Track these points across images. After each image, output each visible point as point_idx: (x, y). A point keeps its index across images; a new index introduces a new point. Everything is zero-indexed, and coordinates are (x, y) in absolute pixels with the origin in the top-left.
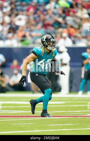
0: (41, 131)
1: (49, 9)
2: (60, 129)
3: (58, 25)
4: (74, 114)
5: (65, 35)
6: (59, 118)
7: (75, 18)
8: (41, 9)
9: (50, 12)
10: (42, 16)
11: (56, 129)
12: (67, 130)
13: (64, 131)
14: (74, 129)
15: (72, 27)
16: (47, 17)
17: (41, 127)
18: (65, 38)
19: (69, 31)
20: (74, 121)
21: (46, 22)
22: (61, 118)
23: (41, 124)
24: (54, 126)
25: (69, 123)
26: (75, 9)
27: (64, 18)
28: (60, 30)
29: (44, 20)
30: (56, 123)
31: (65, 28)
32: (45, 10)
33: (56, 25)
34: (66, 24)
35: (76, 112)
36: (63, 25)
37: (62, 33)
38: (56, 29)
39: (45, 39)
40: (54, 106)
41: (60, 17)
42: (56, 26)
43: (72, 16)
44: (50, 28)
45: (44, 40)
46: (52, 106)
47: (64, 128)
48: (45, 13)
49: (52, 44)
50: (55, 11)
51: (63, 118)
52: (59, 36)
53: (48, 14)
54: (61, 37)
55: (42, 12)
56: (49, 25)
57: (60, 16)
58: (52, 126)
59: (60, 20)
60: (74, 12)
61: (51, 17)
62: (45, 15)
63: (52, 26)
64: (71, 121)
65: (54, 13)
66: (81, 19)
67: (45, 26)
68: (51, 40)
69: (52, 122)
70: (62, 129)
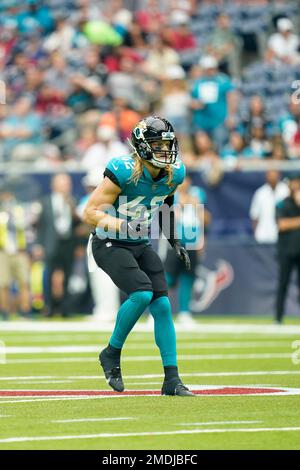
0: (31, 439)
1: (55, 51)
2: (91, 433)
3: (85, 100)
4: (134, 386)
5: (107, 132)
6: (88, 397)
7: (137, 81)
8: (30, 49)
9: (59, 60)
10: (33, 74)
11: (79, 432)
12: (115, 435)
13: (105, 438)
14: (135, 434)
15: (129, 107)
16: (49, 76)
17: (31, 427)
18: (106, 143)
19: (118, 119)
20: (137, 408)
21: (47, 92)
22: (97, 397)
23: (31, 418)
24: (70, 425)
25: (118, 415)
26: (140, 51)
27: (104, 79)
28: (92, 117)
29: (39, 86)
30: (78, 413)
31: (108, 109)
32: (43, 54)
33: (79, 100)
34: (110, 97)
35: (141, 380)
36: (101, 101)
37: (96, 127)
38: (79, 112)
39: (145, 134)
40: (72, 360)
41: (90, 75)
42: (79, 104)
43: (131, 73)
44: (59, 109)
45: (141, 136)
46: (65, 360)
47: (105, 431)
48: (42, 62)
49: (165, 148)
50: (75, 56)
51: (101, 397)
52: (88, 135)
53: (50, 66)
54: (96, 140)
55: (34, 60)
56: (54, 100)
57: (92, 72)
58: (65, 424)
59: (92, 84)
60: (137, 60)
61: (60, 76)
62: (43, 69)
63: (66, 103)
64: (126, 408)
65: (71, 64)
66: (159, 82)
67: (43, 103)
68: (164, 135)
69: (66, 412)
70: (97, 432)
